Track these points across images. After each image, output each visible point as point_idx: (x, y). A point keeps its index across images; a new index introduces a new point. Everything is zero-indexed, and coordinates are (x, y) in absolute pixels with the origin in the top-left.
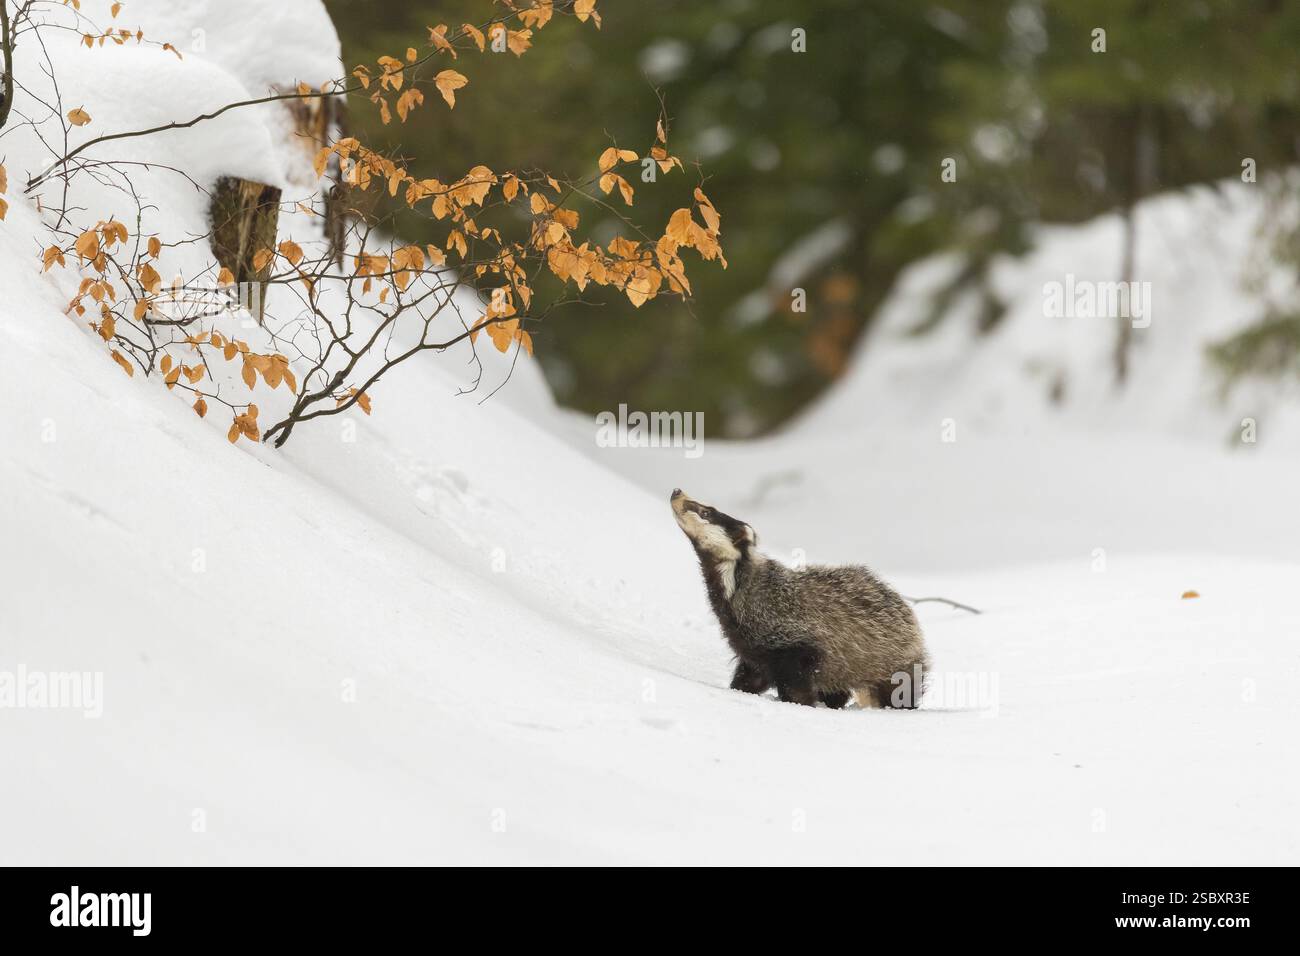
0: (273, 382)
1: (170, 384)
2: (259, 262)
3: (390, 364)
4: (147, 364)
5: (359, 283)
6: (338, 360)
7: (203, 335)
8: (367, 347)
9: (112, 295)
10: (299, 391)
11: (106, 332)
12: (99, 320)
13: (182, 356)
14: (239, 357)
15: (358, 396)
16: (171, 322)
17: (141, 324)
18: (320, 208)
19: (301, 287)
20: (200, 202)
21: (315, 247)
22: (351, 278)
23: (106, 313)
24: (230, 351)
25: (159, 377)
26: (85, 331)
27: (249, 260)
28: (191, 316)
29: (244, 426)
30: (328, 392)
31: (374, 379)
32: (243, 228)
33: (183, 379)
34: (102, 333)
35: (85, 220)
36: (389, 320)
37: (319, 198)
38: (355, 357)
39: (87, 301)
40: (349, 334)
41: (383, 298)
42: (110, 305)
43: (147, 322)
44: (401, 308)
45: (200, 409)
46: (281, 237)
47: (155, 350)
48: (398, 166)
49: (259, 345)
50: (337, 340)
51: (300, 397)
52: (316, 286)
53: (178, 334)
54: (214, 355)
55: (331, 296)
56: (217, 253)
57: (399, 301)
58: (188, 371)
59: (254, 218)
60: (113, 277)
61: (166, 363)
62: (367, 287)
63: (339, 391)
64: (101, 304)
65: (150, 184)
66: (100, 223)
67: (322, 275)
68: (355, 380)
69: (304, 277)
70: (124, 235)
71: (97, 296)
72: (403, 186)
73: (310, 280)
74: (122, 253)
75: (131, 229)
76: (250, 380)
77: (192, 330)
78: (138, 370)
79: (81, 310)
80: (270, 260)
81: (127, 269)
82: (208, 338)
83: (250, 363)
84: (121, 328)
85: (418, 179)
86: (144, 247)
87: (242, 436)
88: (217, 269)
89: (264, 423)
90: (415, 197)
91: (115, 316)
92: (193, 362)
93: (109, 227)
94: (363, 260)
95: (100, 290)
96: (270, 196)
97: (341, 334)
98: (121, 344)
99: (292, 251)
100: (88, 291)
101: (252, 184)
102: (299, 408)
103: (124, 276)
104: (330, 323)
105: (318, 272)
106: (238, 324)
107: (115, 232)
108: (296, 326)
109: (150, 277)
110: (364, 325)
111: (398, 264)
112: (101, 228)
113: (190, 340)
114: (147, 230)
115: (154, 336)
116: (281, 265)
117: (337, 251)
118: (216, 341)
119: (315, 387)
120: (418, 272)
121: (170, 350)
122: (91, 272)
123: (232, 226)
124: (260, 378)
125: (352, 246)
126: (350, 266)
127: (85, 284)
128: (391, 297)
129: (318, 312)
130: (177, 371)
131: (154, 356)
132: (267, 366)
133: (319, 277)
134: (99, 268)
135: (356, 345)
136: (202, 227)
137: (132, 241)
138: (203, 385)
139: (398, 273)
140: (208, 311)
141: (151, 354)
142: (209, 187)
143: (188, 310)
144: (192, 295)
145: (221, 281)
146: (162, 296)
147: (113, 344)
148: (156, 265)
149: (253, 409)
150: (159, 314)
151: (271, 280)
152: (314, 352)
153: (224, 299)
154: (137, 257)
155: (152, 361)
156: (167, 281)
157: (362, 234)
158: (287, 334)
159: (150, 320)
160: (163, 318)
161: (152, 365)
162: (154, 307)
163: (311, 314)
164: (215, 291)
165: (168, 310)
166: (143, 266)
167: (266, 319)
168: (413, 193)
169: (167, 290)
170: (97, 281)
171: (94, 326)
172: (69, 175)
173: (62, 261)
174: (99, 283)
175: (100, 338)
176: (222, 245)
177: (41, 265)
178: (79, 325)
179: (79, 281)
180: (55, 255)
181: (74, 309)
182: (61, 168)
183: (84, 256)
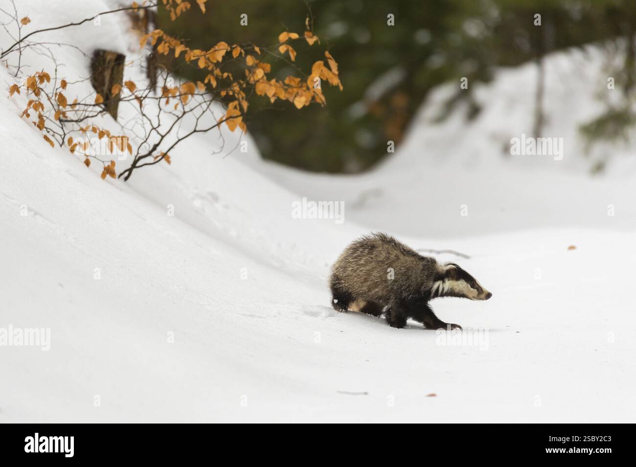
1: (72, 151)
2: (115, 91)
3: (179, 140)
4: (61, 142)
5: (163, 101)
6: (154, 139)
7: (88, 127)
8: (169, 132)
9: (43, 108)
10: (135, 152)
11: (41, 126)
12: (37, 120)
13: (78, 138)
15: (165, 156)
16: (72, 121)
17: (58, 122)
18: (145, 64)
19: (136, 103)
20: (86, 62)
21: (142, 83)
22: (160, 98)
23: (40, 117)
25: (66, 147)
26: (31, 126)
27: (110, 90)
28: (82, 118)
29: (109, 171)
30: (150, 154)
31: (172, 147)
32: (107, 74)
34: (38, 126)
35: (29, 72)
36: (179, 119)
37: (144, 59)
38: (163, 137)
39: (31, 111)
40: (159, 125)
41: (176, 107)
42: (42, 113)
43: (61, 121)
44: (184, 113)
45: (87, 163)
46: (125, 79)
47: (65, 134)
48: (182, 43)
49: (115, 130)
50: (154, 128)
51: (136, 157)
52: (143, 102)
53: (76, 126)
55: (150, 106)
56: (95, 87)
57: (184, 108)
59: (113, 70)
61: (70, 140)
62: (167, 102)
63: (155, 153)
64: (38, 113)
65: (62, 54)
66: (37, 73)
67: (146, 96)
68: (163, 148)
69: (137, 98)
70: (48, 79)
71: (36, 108)
72: (183, 53)
73: (139, 99)
74: (48, 87)
75: (52, 75)
77: (83, 125)
78: (57, 145)
79: (28, 115)
80: (120, 90)
81: (50, 95)
82: (91, 128)
84: (47, 124)
85: (192, 49)
86: (59, 84)
87: (108, 176)
88: (95, 95)
89: (118, 170)
90: (190, 58)
91: (45, 118)
93: (41, 75)
94: (165, 90)
95: (37, 106)
96: (120, 59)
97: (155, 125)
98: (48, 132)
99: (131, 86)
100: (32, 106)
101: (111, 53)
102: (135, 162)
103: (49, 99)
104: (150, 121)
105: (144, 96)
106: (104, 121)
107: (44, 77)
108: (133, 122)
109: (62, 100)
110: (167, 122)
111: (183, 91)
112: (37, 75)
113: (82, 129)
114: (60, 77)
115: (64, 128)
116: (125, 92)
117: (153, 86)
118: (94, 130)
119: (143, 152)
120: (192, 94)
121: (72, 135)
122: (33, 97)
123: (102, 73)
125: (160, 83)
126: (159, 92)
127: (30, 103)
128: (180, 107)
129: (144, 115)
130: (75, 145)
131: (64, 137)
133: (144, 98)
134: (37, 94)
135: (163, 131)
136: (86, 74)
137: (52, 81)
139: (183, 97)
140: (90, 115)
141: (63, 136)
142: (90, 55)
143: (80, 115)
144: (82, 107)
145: (97, 100)
146: (68, 108)
147: (44, 132)
148: (65, 93)
149: (113, 163)
150: (66, 117)
151: (120, 100)
152: (142, 135)
153: (98, 109)
154: (55, 89)
155: (63, 140)
156: (70, 101)
157: (165, 77)
158: (129, 126)
159: (62, 119)
160: (69, 119)
161: (63, 142)
162: (64, 113)
163: (140, 116)
164: (94, 105)
165: (71, 115)
166: (58, 94)
167: (119, 119)
168: (188, 56)
169: (70, 105)
170: (36, 101)
171: (35, 123)
172: (22, 49)
173: (18, 92)
174: (37, 103)
175: (38, 129)
176: (97, 82)
177: (8, 94)
178: (27, 123)
179: (27, 101)
180: (15, 89)
181: (25, 115)
182: (17, 46)
183: (30, 89)
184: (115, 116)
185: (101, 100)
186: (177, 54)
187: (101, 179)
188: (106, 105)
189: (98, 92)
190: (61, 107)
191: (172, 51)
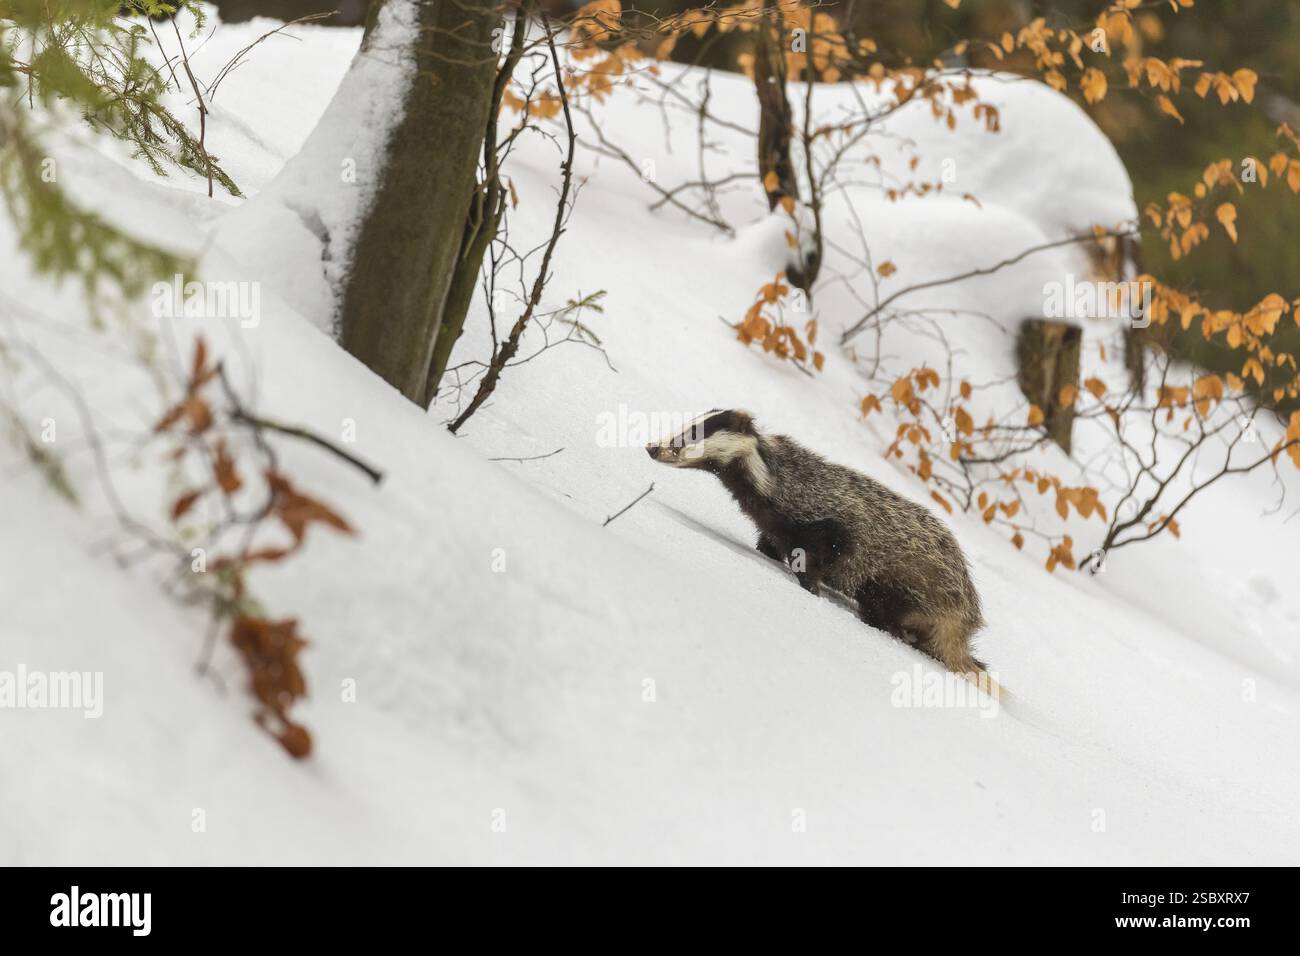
0: (1085, 512)
1: (988, 518)
2: (1065, 398)
3: (1195, 491)
4: (964, 502)
5: (1162, 414)
6: (1147, 489)
7: (1016, 472)
8: (1175, 474)
9: (928, 438)
10: (1110, 519)
11: (925, 473)
12: (916, 462)
13: (997, 493)
14: (1051, 492)
15: (1168, 521)
16: (983, 461)
17: (957, 465)
18: (1120, 343)
19: (1108, 420)
20: (1006, 344)
21: (1116, 378)
22: (1155, 410)
23: (923, 455)
24: (1043, 485)
25: (977, 513)
26: (905, 474)
27: (1055, 396)
28: (1003, 453)
29: (1061, 556)
30: (1139, 519)
31: (1182, 504)
32: (1048, 367)
33: (1000, 514)
34: (920, 474)
35: (899, 368)
36: (1193, 448)
37: (1119, 335)
38: (1163, 485)
39: (905, 445)
40: (1155, 463)
41: (1186, 426)
42: (927, 447)
43: (963, 461)
44: (1203, 436)
45: (1018, 542)
46: (1085, 374)
47: (972, 488)
48: (1192, 300)
49: (1070, 477)
50: (1144, 469)
51: (1112, 526)
52: (1122, 419)
53: (993, 471)
54: (1028, 491)
55: (1136, 426)
56: (1026, 391)
57: (1202, 427)
58: (1003, 507)
59: (1059, 357)
60: (927, 420)
61: (983, 499)
62: (1170, 417)
63: (1149, 518)
64: (917, 448)
65: (961, 330)
66: (913, 370)
67: (1127, 407)
68: (1163, 507)
69: (1109, 411)
70: (936, 381)
71: (914, 438)
72: (1197, 320)
73: (1114, 413)
74: (935, 398)
75: (942, 374)
76: (1063, 511)
77: (1005, 467)
78: (956, 508)
79: (899, 454)
80: (1075, 396)
81: (940, 413)
82: (1022, 474)
83: (1063, 496)
84: (937, 468)
85: (1214, 310)
86: (956, 389)
87: (1059, 567)
88: (1026, 409)
89: (1078, 553)
90: (1211, 329)
91: (931, 458)
92: (1008, 498)
93: (922, 374)
94: (1165, 393)
95: (916, 433)
96: (1072, 335)
97: (1148, 461)
98: (939, 484)
99: (1097, 387)
100: (905, 434)
101: (1054, 323)
102: (1112, 536)
103: (939, 419)
104: (1137, 454)
105: (1123, 405)
106: (1047, 459)
107: (927, 377)
108: (1104, 458)
109: (963, 421)
110: (1169, 454)
111: (1198, 392)
112: (914, 375)
113: (1004, 477)
114: (959, 374)
115: (970, 475)
116: (1086, 400)
117: (1138, 385)
118: (1029, 477)
119: (1127, 514)
120: (1218, 399)
121: (987, 488)
122: (907, 417)
123: (1038, 366)
124: (1073, 510)
125: (1154, 378)
126: (1152, 397)
127: (902, 429)
128: (1194, 425)
129: (1124, 443)
130: (993, 508)
131: (970, 493)
132: (1078, 498)
133: (1124, 410)
134: (915, 411)
135: (1162, 471)
136: (1010, 368)
137: (943, 385)
138: (1018, 519)
139: (1201, 404)
140: (1020, 446)
141: (968, 492)
142: (1014, 329)
143: (1001, 447)
144: (1003, 433)
145: (1031, 418)
146: (976, 436)
147: (932, 485)
148: (969, 407)
149: (1068, 541)
150: (973, 454)
151: (1076, 415)
152: (1123, 482)
153: (1034, 435)
154: (949, 401)
155: (969, 497)
156: (979, 422)
157: (1163, 365)
158: (1097, 465)
159: (964, 457)
160: (978, 457)
161: (969, 504)
162: (968, 447)
163: (1118, 446)
164: (1026, 429)
165: (981, 449)
166: (956, 409)
167: (1075, 453)
168: (1208, 327)
169: (980, 430)
170: (914, 425)
171: (912, 468)
172: (881, 325)
173: (878, 408)
174: (916, 428)
175: (918, 480)
176: (1030, 383)
177: (858, 412)
178: (898, 468)
179: (896, 427)
180: (871, 403)
181: (893, 453)
182: (872, 320)
183: (900, 402)
184: (1067, 448)
185: (1040, 417)
186: (1186, 322)
187: (1045, 573)
188: (1048, 426)
189: (1032, 402)
190: (962, 435)
191: (1175, 317)
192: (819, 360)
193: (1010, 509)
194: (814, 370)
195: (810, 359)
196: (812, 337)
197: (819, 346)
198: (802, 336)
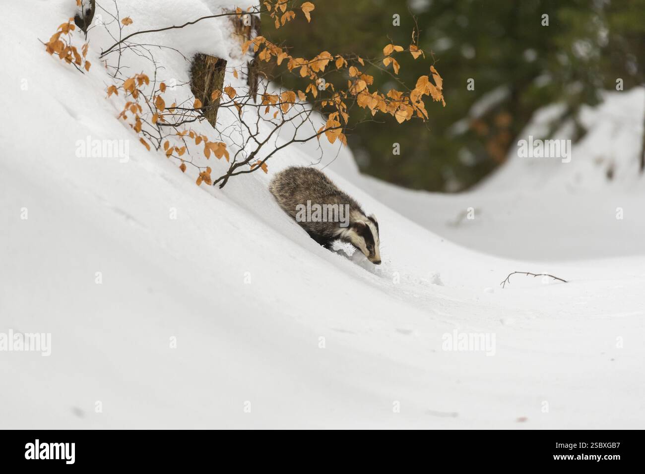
0: (219, 156)
1: (168, 155)
2: (214, 97)
3: (277, 149)
4: (157, 145)
5: (263, 108)
6: (251, 147)
7: (185, 132)
8: (266, 140)
9: (141, 110)
10: (231, 160)
11: (138, 128)
12: (134, 123)
13: (174, 142)
14: (202, 143)
15: (262, 164)
16: (170, 125)
17: (155, 126)
18: (246, 71)
19: (235, 109)
20: (186, 66)
21: (242, 89)
22: (260, 106)
23: (138, 119)
24: (198, 140)
25: (162, 151)
26: (127, 128)
27: (209, 95)
28: (179, 122)
29: (204, 177)
30: (246, 162)
31: (269, 156)
32: (207, 79)
33: (175, 153)
34: (135, 129)
35: (129, 73)
36: (278, 127)
37: (245, 66)
38: (260, 145)
39: (129, 113)
40: (258, 133)
41: (275, 116)
42: (140, 115)
43: (158, 124)
44: (284, 121)
45: (183, 168)
46: (226, 84)
47: (161, 138)
48: (284, 51)
49: (212, 136)
50: (252, 136)
51: (232, 164)
52: (242, 109)
53: (173, 130)
54: (190, 142)
55: (249, 114)
56: (193, 91)
57: (283, 118)
58: (177, 149)
59: (213, 75)
60: (141, 101)
61: (167, 145)
62: (267, 111)
63: (252, 162)
64: (135, 115)
65: (162, 56)
66: (136, 75)
67: (245, 104)
68: (260, 157)
69: (236, 104)
70: (147, 82)
71: (133, 110)
72: (285, 61)
73: (239, 106)
74: (147, 90)
75: (151, 77)
76: (207, 155)
77: (180, 129)
78: (153, 148)
79: (125, 117)
80: (220, 96)
81: (149, 98)
82: (188, 133)
83: (208, 146)
84: (144, 126)
85: (295, 57)
86: (158, 87)
87: (203, 182)
88: (194, 100)
89: (214, 177)
90: (292, 67)
91: (142, 121)
92: (180, 145)
93: (140, 77)
94: (266, 97)
95: (135, 108)
96: (221, 64)
97: (254, 133)
98: (145, 135)
99: (231, 91)
100: (129, 108)
101: (212, 57)
102: (232, 169)
103: (147, 101)
104: (248, 128)
105: (243, 102)
106: (202, 127)
107: (143, 79)
108: (231, 128)
109: (160, 103)
110: (265, 130)
111: (283, 100)
112: (137, 77)
113: (179, 134)
114: (159, 80)
115: (161, 131)
116: (225, 98)
117: (253, 93)
118: (191, 135)
119: (240, 159)
120: (293, 103)
121: (169, 139)
122: (131, 99)
123: (202, 78)
124: (212, 154)
125: (261, 90)
126: (259, 99)
127: (128, 105)
128: (279, 116)
129: (243, 122)
130: (172, 149)
131: (160, 141)
132: (216, 148)
133: (244, 105)
134: (135, 96)
135: (261, 139)
136: (187, 78)
137: (151, 84)
138: (185, 156)
139: (284, 105)
140: (188, 120)
141: (159, 140)
142: (191, 59)
143: (178, 119)
144: (181, 111)
145: (195, 105)
146: (166, 112)
147: (141, 135)
148: (163, 96)
149: (209, 169)
150: (164, 120)
151: (220, 105)
152: (240, 141)
153: (196, 114)
154: (154, 93)
155: (159, 143)
156: (168, 104)
157: (265, 84)
158: (227, 132)
159: (160, 123)
160: (166, 123)
161: (160, 146)
162: (161, 117)
163: (239, 123)
164: (192, 110)
165: (168, 119)
166: (157, 97)
167: (217, 125)
168: (291, 65)
169: (168, 109)
170: (134, 103)
171: (132, 125)
172: (122, 50)
173: (117, 93)
174: (135, 104)
175: (134, 131)
176: (197, 87)
177: (106, 94)
178: (124, 125)
179: (125, 103)
180: (113, 90)
181: (122, 117)
182: (118, 47)
183: (128, 90)
184: (213, 123)
185: (200, 105)
186: (279, 62)
187: (196, 186)
188: (204, 110)
189: (196, 97)
190: (159, 111)
191: (274, 58)
192: (88, 65)
193: (181, 151)
194: (84, 70)
195: (83, 64)
196: (84, 53)
197: (88, 58)
198: (80, 52)
